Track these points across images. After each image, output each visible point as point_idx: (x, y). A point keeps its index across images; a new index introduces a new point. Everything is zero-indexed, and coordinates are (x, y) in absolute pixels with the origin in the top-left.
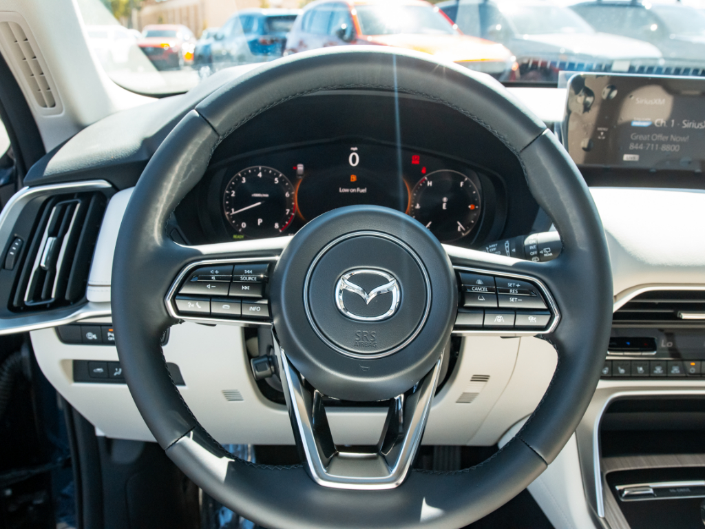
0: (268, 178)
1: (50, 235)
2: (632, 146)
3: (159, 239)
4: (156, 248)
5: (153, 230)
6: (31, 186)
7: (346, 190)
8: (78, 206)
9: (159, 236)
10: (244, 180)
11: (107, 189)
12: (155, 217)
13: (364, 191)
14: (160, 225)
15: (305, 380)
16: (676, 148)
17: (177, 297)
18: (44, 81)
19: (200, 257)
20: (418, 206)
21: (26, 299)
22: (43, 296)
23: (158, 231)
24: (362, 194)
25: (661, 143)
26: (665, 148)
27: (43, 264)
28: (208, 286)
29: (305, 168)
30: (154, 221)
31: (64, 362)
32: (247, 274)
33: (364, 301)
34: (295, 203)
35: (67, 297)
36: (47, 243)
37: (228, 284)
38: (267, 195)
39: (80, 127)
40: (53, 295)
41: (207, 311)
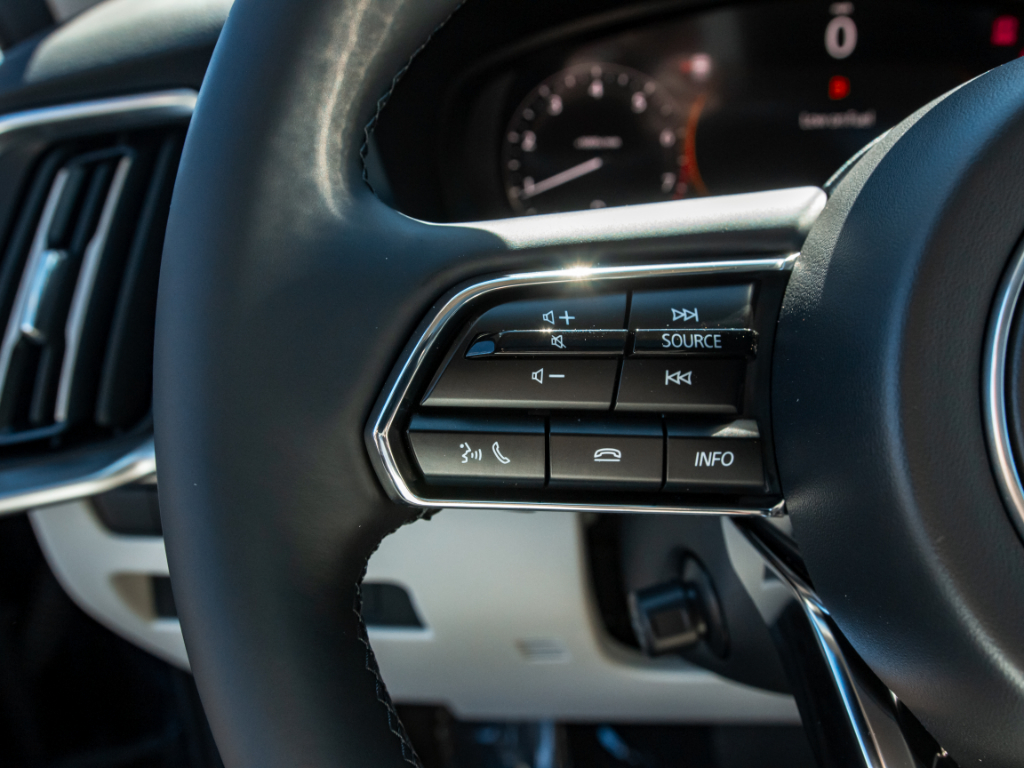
0: (617, 98)
1: (50, 246)
3: (336, 194)
4: (325, 224)
5: (309, 156)
7: (819, 121)
9: (334, 183)
10: (557, 105)
12: (319, 101)
14: (338, 139)
15: (900, 702)
17: (417, 423)
19: (499, 261)
22: (36, 414)
23: (331, 158)
27: (29, 326)
28: (534, 376)
29: (714, 66)
30: (314, 115)
32: (681, 323)
34: (685, 160)
35: (102, 416)
37: (615, 363)
38: (613, 143)
40: (61, 413)
41: (536, 472)
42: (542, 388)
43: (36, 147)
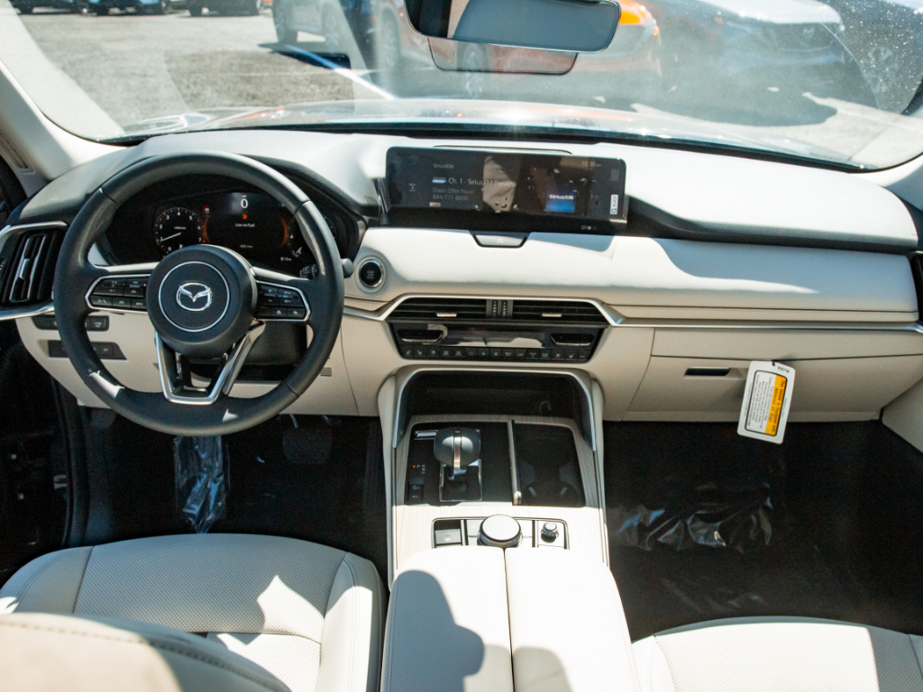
0: (185, 217)
1: (26, 257)
2: (435, 197)
6: (12, 225)
7: (240, 225)
8: (44, 238)
10: (168, 217)
11: (64, 227)
13: (253, 226)
16: (466, 198)
17: (92, 297)
18: (17, 154)
20: (292, 237)
21: (10, 298)
22: (22, 296)
24: (252, 228)
25: (454, 195)
26: (458, 198)
27: (21, 276)
28: (110, 291)
29: (210, 210)
31: (41, 342)
32: (134, 284)
33: (191, 300)
34: (205, 234)
35: (38, 298)
36: (23, 262)
37: (123, 289)
38: (184, 228)
39: (48, 181)
40: (28, 296)
41: (110, 305)
42: (112, 293)
43: (22, 232)
